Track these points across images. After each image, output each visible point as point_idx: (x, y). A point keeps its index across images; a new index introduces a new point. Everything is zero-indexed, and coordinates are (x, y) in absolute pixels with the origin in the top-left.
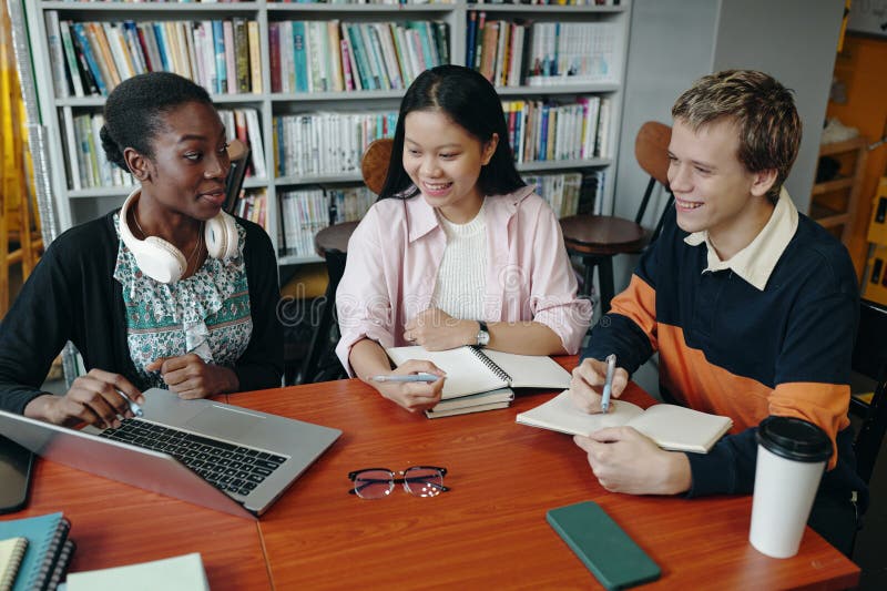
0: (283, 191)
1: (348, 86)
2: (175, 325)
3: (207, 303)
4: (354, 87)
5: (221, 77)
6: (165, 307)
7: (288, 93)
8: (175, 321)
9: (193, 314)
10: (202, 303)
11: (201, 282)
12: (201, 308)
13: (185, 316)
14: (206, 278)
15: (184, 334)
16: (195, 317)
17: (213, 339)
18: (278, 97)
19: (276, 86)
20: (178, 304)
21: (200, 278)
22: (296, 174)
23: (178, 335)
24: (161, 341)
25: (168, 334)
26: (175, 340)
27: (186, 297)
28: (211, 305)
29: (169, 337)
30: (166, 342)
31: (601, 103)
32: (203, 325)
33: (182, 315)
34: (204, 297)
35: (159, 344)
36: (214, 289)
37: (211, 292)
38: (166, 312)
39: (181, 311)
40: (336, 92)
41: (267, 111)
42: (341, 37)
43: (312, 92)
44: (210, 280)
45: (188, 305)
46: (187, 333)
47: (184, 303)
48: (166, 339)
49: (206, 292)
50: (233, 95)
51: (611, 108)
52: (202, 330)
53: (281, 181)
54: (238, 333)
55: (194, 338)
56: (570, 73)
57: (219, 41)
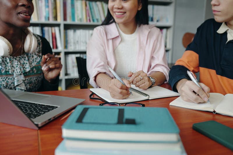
0: (67, 54)
1: (88, 21)
2: (10, 74)
3: (24, 67)
4: (90, 21)
5: (47, 16)
6: (6, 67)
7: (69, 21)
8: (10, 73)
9: (19, 70)
10: (22, 67)
11: (23, 59)
12: (22, 69)
13: (15, 71)
14: (25, 57)
15: (14, 79)
16: (20, 72)
17: (26, 81)
18: (66, 23)
19: (65, 19)
20: (12, 66)
21: (23, 57)
22: (71, 49)
23: (11, 79)
24: (3, 81)
25: (7, 78)
26: (10, 81)
27: (16, 63)
28: (26, 68)
29: (7, 79)
30: (5, 81)
31: (167, 31)
32: (22, 76)
33: (14, 71)
34: (23, 65)
35: (2, 82)
36: (28, 62)
37: (27, 63)
38: (6, 69)
39: (13, 69)
40: (85, 22)
41: (62, 27)
42: (86, 5)
43: (77, 22)
44: (27, 58)
45: (17, 67)
46: (16, 78)
47: (15, 66)
48: (5, 80)
49: (24, 63)
50: (51, 21)
51: (170, 31)
52: (22, 77)
53: (66, 50)
54: (36, 80)
55: (18, 81)
56: (158, 21)
57: (47, 4)
